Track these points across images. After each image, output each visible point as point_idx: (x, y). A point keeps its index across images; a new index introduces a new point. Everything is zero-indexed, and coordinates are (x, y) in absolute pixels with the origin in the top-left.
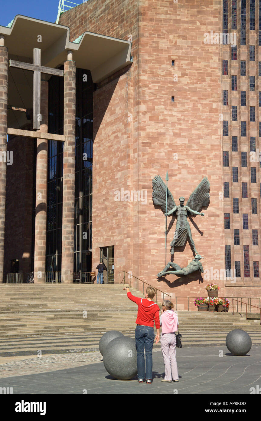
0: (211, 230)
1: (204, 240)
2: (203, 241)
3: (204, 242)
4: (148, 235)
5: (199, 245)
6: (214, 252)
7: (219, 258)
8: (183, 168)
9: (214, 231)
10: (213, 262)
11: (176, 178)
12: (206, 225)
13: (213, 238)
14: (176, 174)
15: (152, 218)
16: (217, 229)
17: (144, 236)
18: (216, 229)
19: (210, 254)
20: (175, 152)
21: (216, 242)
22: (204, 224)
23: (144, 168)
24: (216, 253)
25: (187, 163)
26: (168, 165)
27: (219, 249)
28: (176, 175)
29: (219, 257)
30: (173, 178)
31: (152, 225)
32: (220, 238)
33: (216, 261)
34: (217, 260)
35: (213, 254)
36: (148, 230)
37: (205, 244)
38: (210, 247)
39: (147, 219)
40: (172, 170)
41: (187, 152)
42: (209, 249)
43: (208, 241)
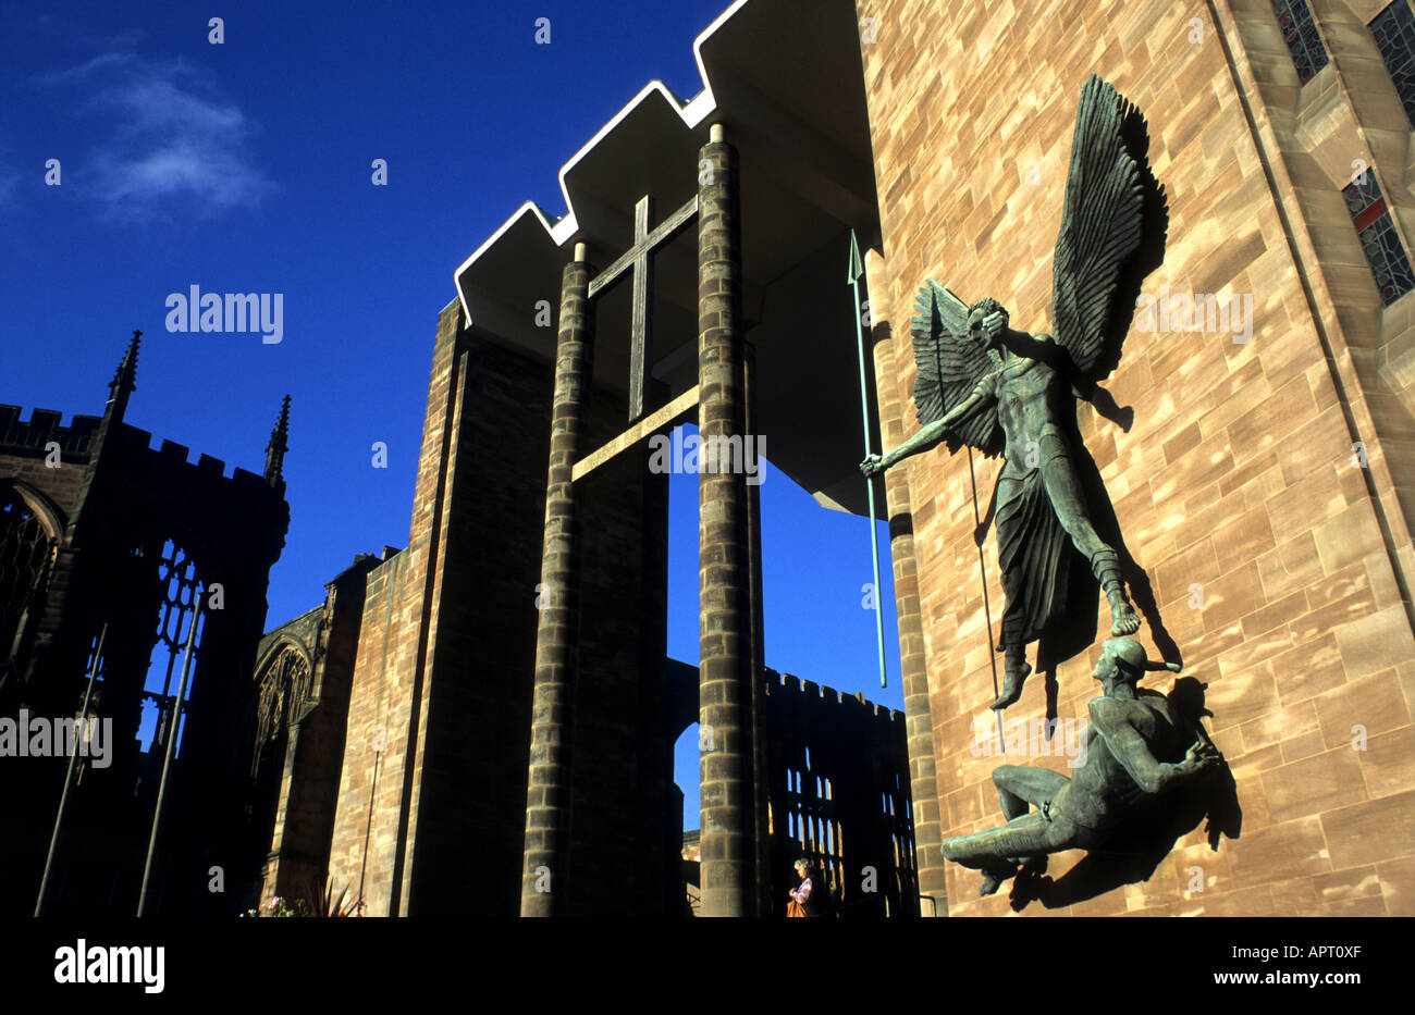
0: (1236, 385)
1: (1209, 497)
2: (1205, 508)
3: (1212, 519)
4: (953, 632)
5: (1190, 553)
6: (1305, 553)
7: (1358, 597)
8: (1021, 145)
9: (1262, 380)
10: (1323, 658)
11: (1007, 222)
12: (1202, 370)
13: (1267, 441)
14: (1000, 207)
15: (954, 525)
16: (1275, 347)
17: (941, 646)
18: (1264, 358)
19: (1275, 589)
20: (979, 112)
21: (1298, 458)
22: (1180, 383)
23: (904, 293)
24: (1326, 562)
25: (1030, 101)
26: (968, 200)
27: (1338, 504)
28: (1004, 209)
29: (1359, 583)
30: (996, 234)
31: (959, 562)
32: (1315, 414)
33: (1341, 631)
34: (1344, 618)
35: (1303, 581)
36: (950, 601)
37: (1223, 524)
38: (1259, 530)
39: (940, 542)
40: (986, 203)
41: (1019, 55)
42: (1259, 552)
43: (1241, 484)
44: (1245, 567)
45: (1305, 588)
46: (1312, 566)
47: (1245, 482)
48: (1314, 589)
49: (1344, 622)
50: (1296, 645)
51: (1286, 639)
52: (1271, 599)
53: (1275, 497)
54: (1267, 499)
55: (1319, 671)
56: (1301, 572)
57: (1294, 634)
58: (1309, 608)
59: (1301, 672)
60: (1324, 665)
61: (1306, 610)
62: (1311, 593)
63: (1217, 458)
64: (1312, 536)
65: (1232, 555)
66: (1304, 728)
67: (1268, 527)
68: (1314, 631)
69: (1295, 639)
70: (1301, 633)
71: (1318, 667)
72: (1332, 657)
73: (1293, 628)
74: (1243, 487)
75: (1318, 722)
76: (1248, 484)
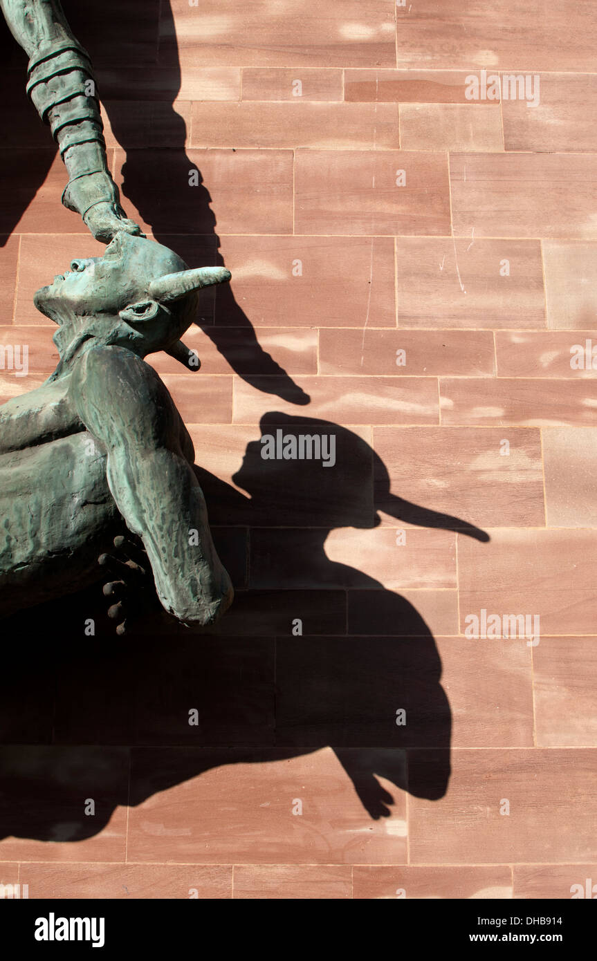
42: (406, 229)
43: (403, 99)
44: (365, 242)
45: (495, 331)
46: (523, 301)
47: (409, 99)
48: (516, 340)
49: (566, 419)
50: (445, 422)
51: (422, 403)
52: (413, 319)
53: (474, 154)
54: (454, 148)
55: (484, 485)
56: (496, 301)
57: (445, 402)
58: (496, 369)
59: (444, 473)
60: (502, 478)
61: (486, 368)
62: (507, 346)
63: (356, 31)
64: (539, 251)
65: (339, 208)
66: (418, 579)
67: (443, 194)
68: (497, 412)
69: (444, 410)
70: (461, 406)
71: (484, 477)
72: (522, 470)
73: (447, 390)
74: (403, 107)
75: (456, 578)
76: (418, 106)
